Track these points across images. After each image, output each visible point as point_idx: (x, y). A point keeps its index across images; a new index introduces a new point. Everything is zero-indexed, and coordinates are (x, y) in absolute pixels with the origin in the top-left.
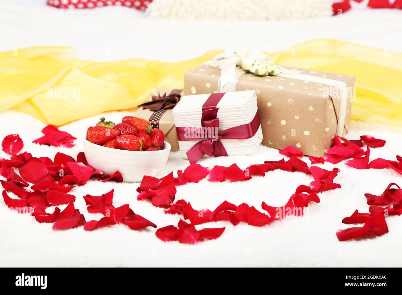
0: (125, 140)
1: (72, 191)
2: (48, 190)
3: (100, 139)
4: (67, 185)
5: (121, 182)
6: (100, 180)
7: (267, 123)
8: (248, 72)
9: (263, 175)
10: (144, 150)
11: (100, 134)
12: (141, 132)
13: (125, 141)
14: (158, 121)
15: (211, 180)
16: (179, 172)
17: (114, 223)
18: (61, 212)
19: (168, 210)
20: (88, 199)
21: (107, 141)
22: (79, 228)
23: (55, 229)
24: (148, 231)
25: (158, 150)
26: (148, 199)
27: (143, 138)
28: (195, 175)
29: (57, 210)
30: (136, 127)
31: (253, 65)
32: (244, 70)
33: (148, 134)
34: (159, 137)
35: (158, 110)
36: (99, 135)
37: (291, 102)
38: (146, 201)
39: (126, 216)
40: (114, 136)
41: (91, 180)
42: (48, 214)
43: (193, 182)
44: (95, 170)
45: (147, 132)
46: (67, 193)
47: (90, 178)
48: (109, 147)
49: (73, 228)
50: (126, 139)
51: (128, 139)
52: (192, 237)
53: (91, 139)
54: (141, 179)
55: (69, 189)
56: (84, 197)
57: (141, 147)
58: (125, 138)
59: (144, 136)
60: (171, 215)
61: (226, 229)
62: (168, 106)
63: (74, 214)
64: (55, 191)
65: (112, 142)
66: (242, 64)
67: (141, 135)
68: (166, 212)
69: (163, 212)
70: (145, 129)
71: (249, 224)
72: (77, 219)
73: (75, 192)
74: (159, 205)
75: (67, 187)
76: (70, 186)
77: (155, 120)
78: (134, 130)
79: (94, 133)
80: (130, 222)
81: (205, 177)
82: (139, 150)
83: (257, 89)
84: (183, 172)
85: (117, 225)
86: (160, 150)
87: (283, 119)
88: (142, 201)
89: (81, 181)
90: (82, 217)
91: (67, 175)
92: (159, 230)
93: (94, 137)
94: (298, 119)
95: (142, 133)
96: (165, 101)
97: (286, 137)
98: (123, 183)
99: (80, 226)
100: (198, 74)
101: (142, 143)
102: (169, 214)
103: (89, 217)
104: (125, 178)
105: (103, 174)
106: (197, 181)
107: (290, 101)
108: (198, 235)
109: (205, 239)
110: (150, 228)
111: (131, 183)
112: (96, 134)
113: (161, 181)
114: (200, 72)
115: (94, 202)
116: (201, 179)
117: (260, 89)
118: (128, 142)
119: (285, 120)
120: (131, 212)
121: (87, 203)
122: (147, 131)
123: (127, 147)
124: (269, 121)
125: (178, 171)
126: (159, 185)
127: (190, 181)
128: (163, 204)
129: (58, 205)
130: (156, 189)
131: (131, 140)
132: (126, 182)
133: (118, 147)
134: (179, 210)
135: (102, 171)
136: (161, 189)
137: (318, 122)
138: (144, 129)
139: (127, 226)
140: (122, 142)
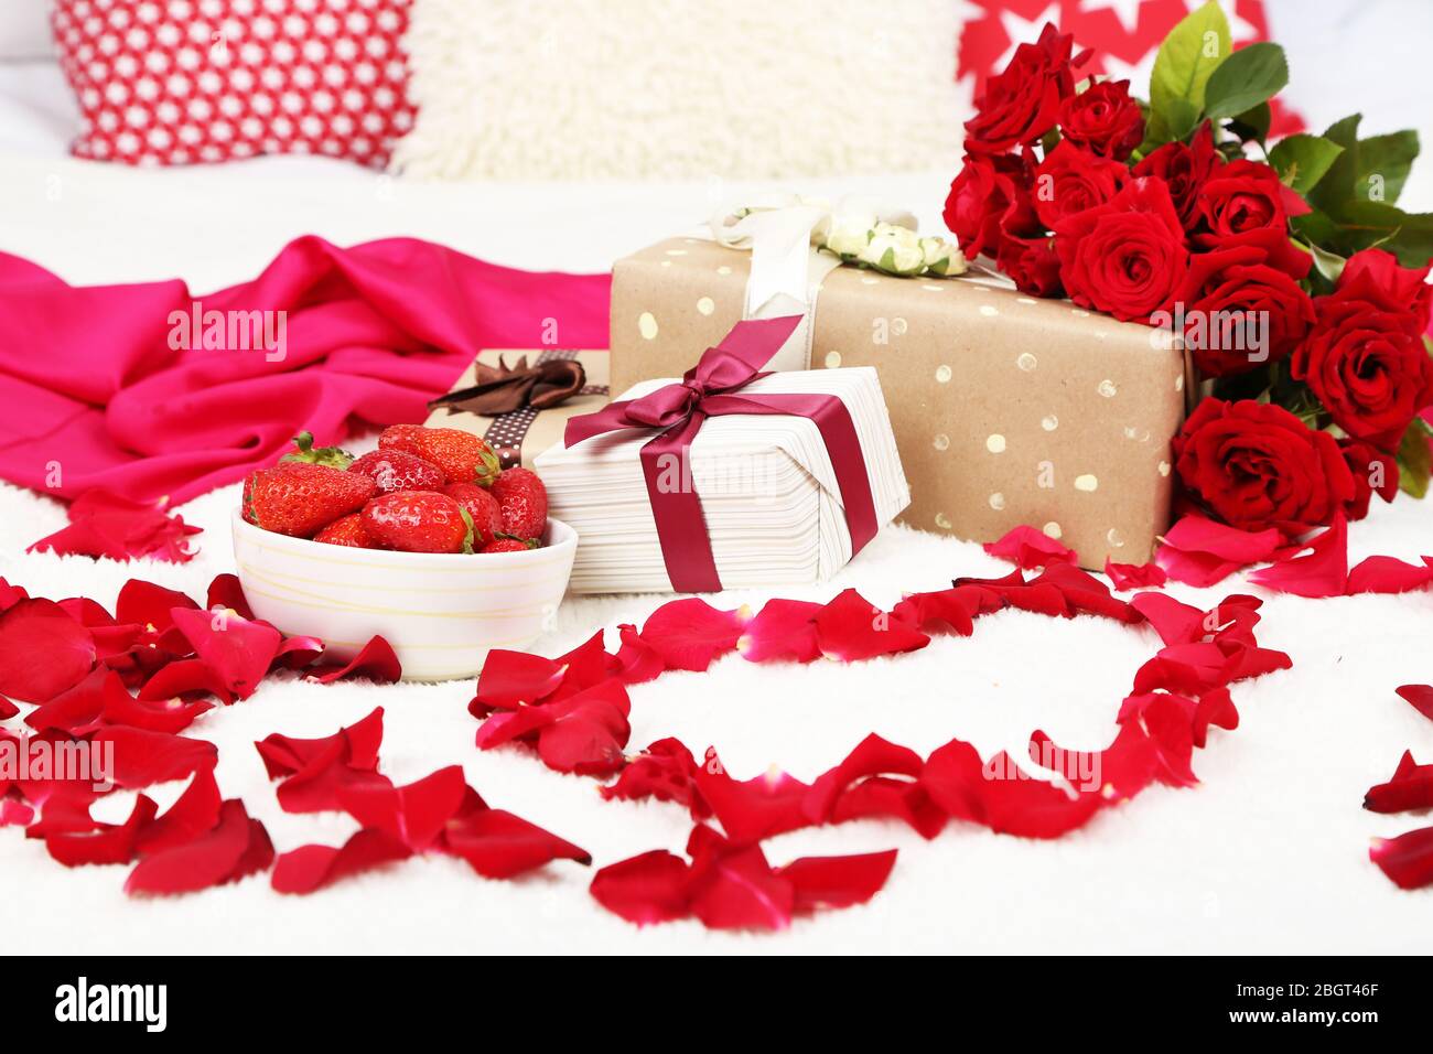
0: (403, 512)
1: (200, 723)
2: (96, 727)
3: (302, 512)
4: (175, 704)
5: (394, 683)
6: (310, 677)
7: (934, 448)
8: (849, 262)
9: (966, 630)
10: (479, 548)
11: (300, 492)
12: (460, 481)
13: (404, 517)
14: (516, 447)
15: (759, 656)
16: (626, 631)
17: (404, 853)
18: (160, 813)
19: (613, 782)
20: (276, 752)
21: (329, 523)
22: (247, 882)
23: (139, 892)
24: (553, 878)
25: (529, 549)
26: (520, 742)
27: (471, 503)
28: (690, 640)
29: (146, 806)
30: (438, 464)
31: (871, 235)
32: (834, 254)
33: (485, 487)
34: (525, 501)
35: (509, 414)
36: (296, 497)
37: (1027, 367)
38: (514, 750)
39: (455, 816)
40: (357, 498)
41: (273, 677)
42: (105, 827)
43: (686, 669)
44: (283, 638)
45: (481, 483)
46: (181, 735)
47: (266, 670)
48: (339, 543)
49: (222, 881)
50: (407, 509)
51: (416, 509)
52: (764, 899)
53: (264, 517)
54: (478, 663)
55: (187, 719)
56: (257, 744)
57: (470, 538)
58: (402, 502)
59: (472, 498)
60: (629, 803)
61: (900, 859)
62: (542, 399)
63: (222, 820)
64: (128, 727)
65: (351, 523)
66: (826, 234)
67: (461, 492)
68: (608, 795)
69: (597, 794)
70: (474, 471)
71: (998, 830)
72: (233, 845)
73: (212, 726)
74: (573, 763)
75: (176, 710)
76: (188, 706)
77: (504, 446)
78: (435, 473)
79: (274, 492)
80: (473, 843)
81: (732, 647)
82: (459, 550)
83: (897, 319)
84: (640, 631)
85: (416, 862)
86: (538, 547)
87: (997, 432)
88: (500, 750)
89: (235, 684)
90: (258, 832)
91: (172, 664)
92: (603, 874)
93: (278, 509)
94: (1055, 431)
95: (465, 485)
96: (530, 383)
97: (1006, 499)
98: (400, 684)
99: (252, 872)
100: (666, 264)
101: (472, 522)
102: (623, 799)
103: (290, 831)
104: (409, 662)
105: (320, 650)
106: (701, 666)
107: (1025, 360)
108: (785, 888)
109: (821, 905)
110: (561, 866)
111: (433, 683)
112: (282, 494)
113: (566, 667)
114: (674, 259)
115: (304, 764)
116: (718, 658)
117: (906, 319)
118: (415, 520)
119: (1002, 434)
120: (473, 801)
121: (274, 769)
122: (479, 476)
123: (414, 538)
124: (942, 439)
125: (623, 627)
126: (559, 683)
127: (671, 666)
128: (586, 759)
129: (146, 783)
130: (548, 699)
131: (429, 508)
132: (414, 682)
133: (377, 539)
134: (663, 781)
135: (318, 641)
136: (564, 702)
137: (1133, 441)
138: (470, 468)
139: (463, 864)
140: (391, 519)
